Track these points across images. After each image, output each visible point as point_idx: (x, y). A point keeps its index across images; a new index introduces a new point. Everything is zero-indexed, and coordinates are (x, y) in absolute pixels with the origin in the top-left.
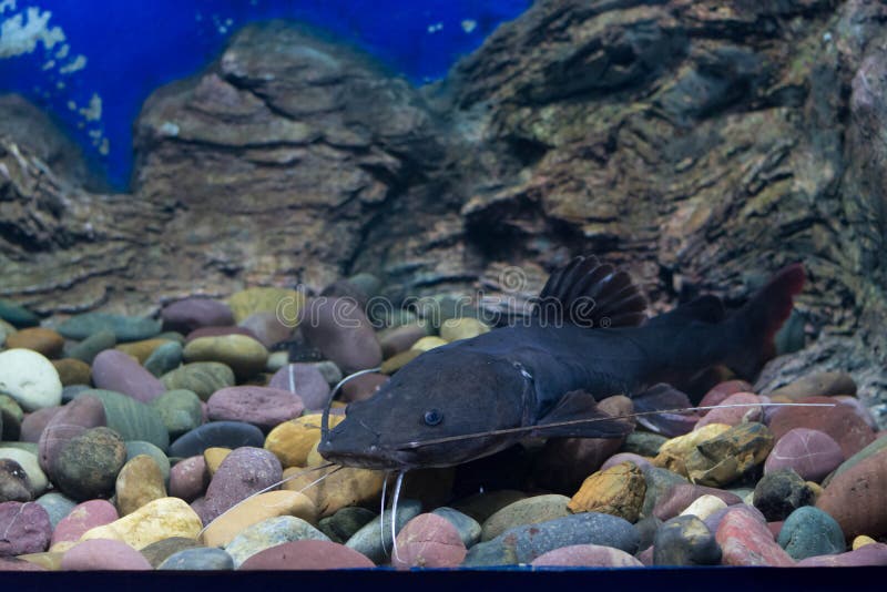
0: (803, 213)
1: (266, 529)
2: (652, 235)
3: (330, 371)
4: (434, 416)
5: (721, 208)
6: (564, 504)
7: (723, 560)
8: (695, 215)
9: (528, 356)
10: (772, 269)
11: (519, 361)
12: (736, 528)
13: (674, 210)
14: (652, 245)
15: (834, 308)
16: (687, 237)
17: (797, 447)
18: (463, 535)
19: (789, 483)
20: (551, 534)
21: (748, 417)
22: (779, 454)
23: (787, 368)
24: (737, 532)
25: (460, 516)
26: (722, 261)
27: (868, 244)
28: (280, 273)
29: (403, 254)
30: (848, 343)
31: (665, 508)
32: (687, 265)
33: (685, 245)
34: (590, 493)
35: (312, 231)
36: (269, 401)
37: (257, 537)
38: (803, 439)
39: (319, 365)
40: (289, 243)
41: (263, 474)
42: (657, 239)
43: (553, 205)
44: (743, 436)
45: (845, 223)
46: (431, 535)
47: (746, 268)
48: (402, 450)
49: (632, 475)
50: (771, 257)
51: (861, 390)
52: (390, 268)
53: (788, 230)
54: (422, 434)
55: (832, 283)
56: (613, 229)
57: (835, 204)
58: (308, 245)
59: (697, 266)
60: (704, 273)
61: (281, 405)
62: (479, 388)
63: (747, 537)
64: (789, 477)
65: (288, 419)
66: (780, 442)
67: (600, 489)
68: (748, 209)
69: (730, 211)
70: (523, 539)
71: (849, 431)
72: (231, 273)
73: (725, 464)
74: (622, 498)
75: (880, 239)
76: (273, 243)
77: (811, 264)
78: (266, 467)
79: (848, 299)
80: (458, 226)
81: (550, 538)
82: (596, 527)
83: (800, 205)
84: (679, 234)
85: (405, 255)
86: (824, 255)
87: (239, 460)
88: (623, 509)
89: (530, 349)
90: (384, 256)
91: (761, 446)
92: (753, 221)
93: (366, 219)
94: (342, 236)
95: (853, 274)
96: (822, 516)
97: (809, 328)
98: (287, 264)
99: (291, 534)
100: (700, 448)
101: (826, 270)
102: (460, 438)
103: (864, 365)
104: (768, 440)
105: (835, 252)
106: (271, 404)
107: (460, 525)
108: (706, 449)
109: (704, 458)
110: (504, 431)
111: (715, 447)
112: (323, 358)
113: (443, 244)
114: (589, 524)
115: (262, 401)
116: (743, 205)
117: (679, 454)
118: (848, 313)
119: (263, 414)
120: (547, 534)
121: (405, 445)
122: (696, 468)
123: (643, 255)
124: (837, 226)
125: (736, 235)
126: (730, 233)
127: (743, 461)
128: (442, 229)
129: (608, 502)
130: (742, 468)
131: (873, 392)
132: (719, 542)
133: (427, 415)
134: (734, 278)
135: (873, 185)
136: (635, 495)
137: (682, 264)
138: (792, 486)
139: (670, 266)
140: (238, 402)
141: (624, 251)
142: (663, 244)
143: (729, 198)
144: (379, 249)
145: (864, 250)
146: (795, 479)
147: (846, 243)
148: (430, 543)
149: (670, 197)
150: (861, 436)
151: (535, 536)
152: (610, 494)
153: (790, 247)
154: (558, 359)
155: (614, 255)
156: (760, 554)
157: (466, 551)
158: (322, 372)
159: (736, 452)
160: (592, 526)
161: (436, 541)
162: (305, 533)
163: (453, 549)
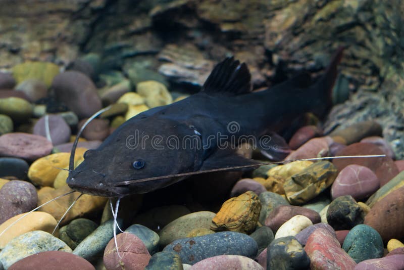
0: (350, 20)
1: (25, 241)
2: (260, 30)
3: (71, 118)
4: (139, 164)
5: (301, 16)
6: (211, 218)
7: (311, 265)
8: (287, 19)
9: (198, 121)
10: (331, 52)
11: (193, 124)
12: (318, 244)
13: (273, 16)
14: (261, 36)
15: (367, 75)
16: (282, 33)
17: (351, 178)
18: (147, 244)
19: (349, 206)
20: (203, 245)
21: (321, 154)
22: (341, 182)
23: (340, 114)
24: (320, 247)
25: (146, 230)
26: (302, 47)
27: (389, 41)
28: (43, 52)
29: (115, 39)
30: (375, 97)
31: (272, 220)
32: (281, 49)
33: (280, 38)
34: (227, 213)
35: (62, 26)
36: (31, 144)
37: (19, 245)
38: (355, 172)
39: (64, 115)
40: (48, 34)
41: (25, 199)
42: (264, 33)
43: (203, 11)
44: (319, 170)
45: (375, 26)
46: (127, 247)
47: (316, 51)
48: (119, 186)
49: (252, 201)
50: (330, 45)
51: (385, 131)
52: (108, 47)
53: (341, 29)
54: (132, 176)
55: (366, 61)
56: (238, 27)
57: (368, 15)
58: (59, 35)
59: (287, 50)
60: (291, 54)
61: (39, 147)
63: (326, 249)
64: (348, 202)
65: (43, 156)
66: (341, 173)
67: (233, 210)
68: (318, 17)
69: (307, 18)
70: (186, 248)
71: (382, 164)
72: (14, 52)
73: (308, 189)
74: (247, 217)
75: (398, 40)
76: (39, 34)
77: (354, 50)
78: (27, 194)
79: (375, 71)
80: (147, 22)
81: (202, 248)
82: (231, 242)
83: (348, 15)
84: (276, 30)
85: (117, 40)
86: (362, 44)
87: (10, 190)
88: (247, 223)
89: (200, 116)
90: (105, 40)
91: (330, 177)
92: (321, 24)
93: (94, 18)
94: (80, 29)
95: (378, 56)
96: (370, 231)
97: (352, 87)
98: (47, 46)
99: (41, 243)
100: (293, 179)
101: (363, 53)
102: (156, 178)
103: (386, 113)
104: (334, 172)
105: (368, 43)
106: (32, 146)
107: (147, 238)
108: (297, 179)
109: (296, 185)
111: (302, 178)
112: (66, 110)
113: (139, 33)
115: (27, 143)
116: (314, 15)
117: (279, 179)
118: (375, 79)
119: (27, 152)
120: (200, 245)
121: (120, 183)
122: (290, 190)
123: (255, 42)
124: (369, 28)
125: (310, 32)
126: (307, 31)
127: (319, 186)
128: (138, 24)
129: (238, 219)
130: (318, 191)
131: (392, 132)
132: (308, 253)
134: (309, 57)
135: (395, 8)
136: (255, 213)
137: (278, 49)
138: (350, 208)
139: (271, 49)
140: (12, 144)
141: (244, 40)
142: (267, 36)
143: (306, 10)
144: (101, 35)
145: (386, 45)
146: (352, 203)
147: (375, 38)
148: (127, 253)
149: (271, 8)
150: (389, 167)
151: (193, 246)
152: (240, 214)
153: (342, 39)
154: (217, 120)
155: (239, 42)
156: (334, 261)
157: (150, 257)
158: (66, 119)
159: (314, 181)
161: (131, 252)
162: (50, 242)
163: (142, 256)
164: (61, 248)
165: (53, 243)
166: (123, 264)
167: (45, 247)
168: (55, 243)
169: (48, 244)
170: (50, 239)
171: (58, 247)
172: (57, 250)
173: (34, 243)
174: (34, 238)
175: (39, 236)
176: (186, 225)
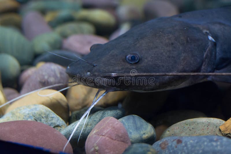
1: (24, 111)
6: (219, 126)
11: (209, 29)
20: (189, 146)
54: (122, 69)
62: (172, 44)
78: (55, 76)
81: (187, 149)
82: (219, 148)
99: (38, 116)
107: (137, 129)
110: (185, 74)
114: (214, 144)
120: (186, 145)
121: (107, 74)
133: (129, 56)
148: (104, 137)
151: (180, 146)
160: (217, 146)
161: (107, 137)
162: (47, 117)
163: (119, 144)
164: (58, 126)
165: (50, 119)
166: (97, 148)
167: (41, 120)
168: (52, 120)
169: (45, 119)
170: (48, 114)
171: (55, 123)
172: (52, 127)
173: (31, 115)
174: (32, 110)
175: (38, 109)
176: (191, 128)
